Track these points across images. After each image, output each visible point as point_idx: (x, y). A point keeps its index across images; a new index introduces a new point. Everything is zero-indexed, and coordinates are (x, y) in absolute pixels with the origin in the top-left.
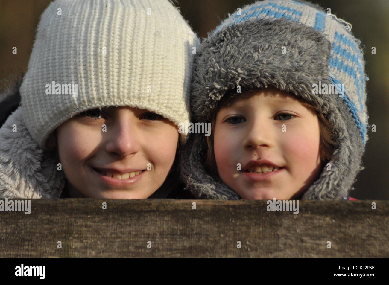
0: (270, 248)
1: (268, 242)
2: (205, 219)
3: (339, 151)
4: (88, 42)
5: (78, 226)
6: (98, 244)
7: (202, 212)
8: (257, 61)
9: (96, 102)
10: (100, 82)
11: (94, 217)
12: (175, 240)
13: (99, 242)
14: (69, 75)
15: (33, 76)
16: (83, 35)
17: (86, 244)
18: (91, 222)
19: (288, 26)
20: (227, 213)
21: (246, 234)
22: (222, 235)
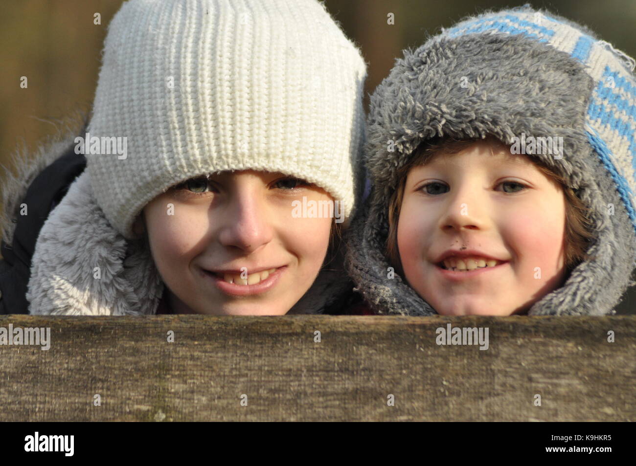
0: (481, 390)
1: (477, 381)
2: (378, 345)
3: (595, 249)
4: (182, 72)
5: (179, 358)
6: (211, 386)
7: (373, 335)
8: (473, 95)
9: (200, 166)
10: (205, 134)
11: (204, 345)
12: (332, 379)
13: (212, 383)
14: (156, 125)
15: (101, 128)
16: (173, 60)
17: (192, 385)
18: (199, 351)
19: (528, 47)
20: (412, 337)
21: (442, 369)
22: (404, 372)
